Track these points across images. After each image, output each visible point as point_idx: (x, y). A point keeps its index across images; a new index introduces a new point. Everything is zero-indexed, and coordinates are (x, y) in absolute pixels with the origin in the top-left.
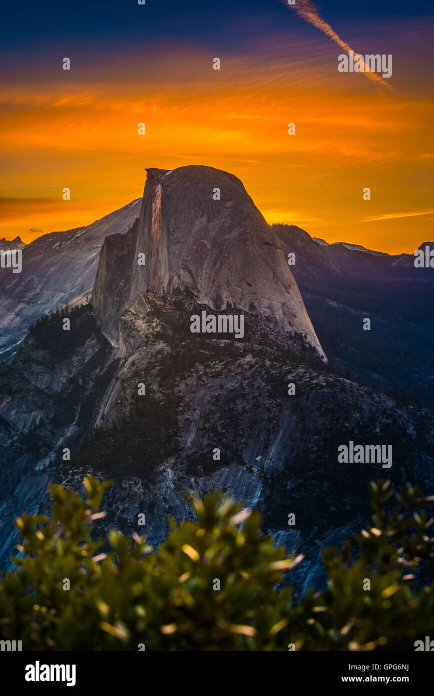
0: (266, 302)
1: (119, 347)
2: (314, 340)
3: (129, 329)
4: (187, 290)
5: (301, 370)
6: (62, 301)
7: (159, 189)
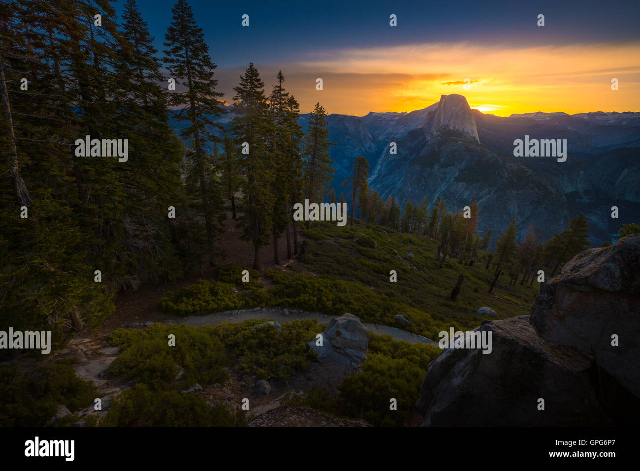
0: (467, 129)
2: (478, 139)
3: (431, 134)
4: (447, 125)
6: (416, 126)
7: (444, 100)
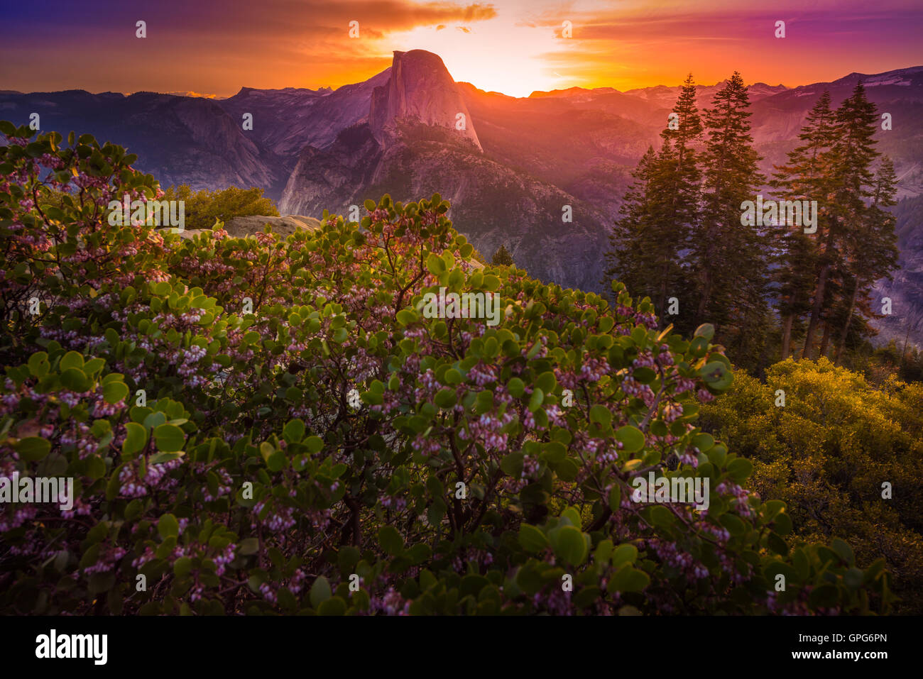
1: (382, 144)
2: (477, 142)
3: (387, 135)
4: (415, 116)
5: (470, 157)
6: (353, 121)
7: (400, 62)
